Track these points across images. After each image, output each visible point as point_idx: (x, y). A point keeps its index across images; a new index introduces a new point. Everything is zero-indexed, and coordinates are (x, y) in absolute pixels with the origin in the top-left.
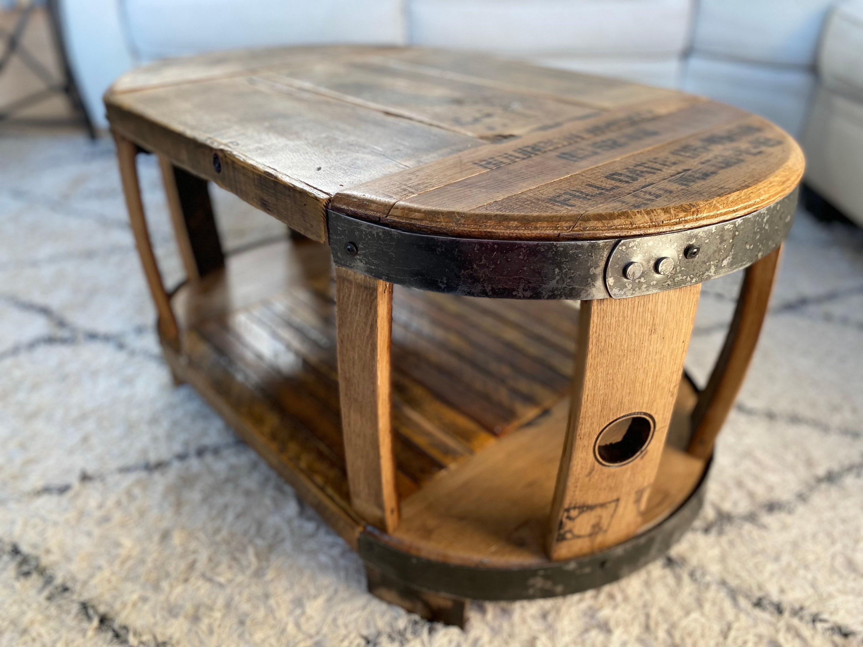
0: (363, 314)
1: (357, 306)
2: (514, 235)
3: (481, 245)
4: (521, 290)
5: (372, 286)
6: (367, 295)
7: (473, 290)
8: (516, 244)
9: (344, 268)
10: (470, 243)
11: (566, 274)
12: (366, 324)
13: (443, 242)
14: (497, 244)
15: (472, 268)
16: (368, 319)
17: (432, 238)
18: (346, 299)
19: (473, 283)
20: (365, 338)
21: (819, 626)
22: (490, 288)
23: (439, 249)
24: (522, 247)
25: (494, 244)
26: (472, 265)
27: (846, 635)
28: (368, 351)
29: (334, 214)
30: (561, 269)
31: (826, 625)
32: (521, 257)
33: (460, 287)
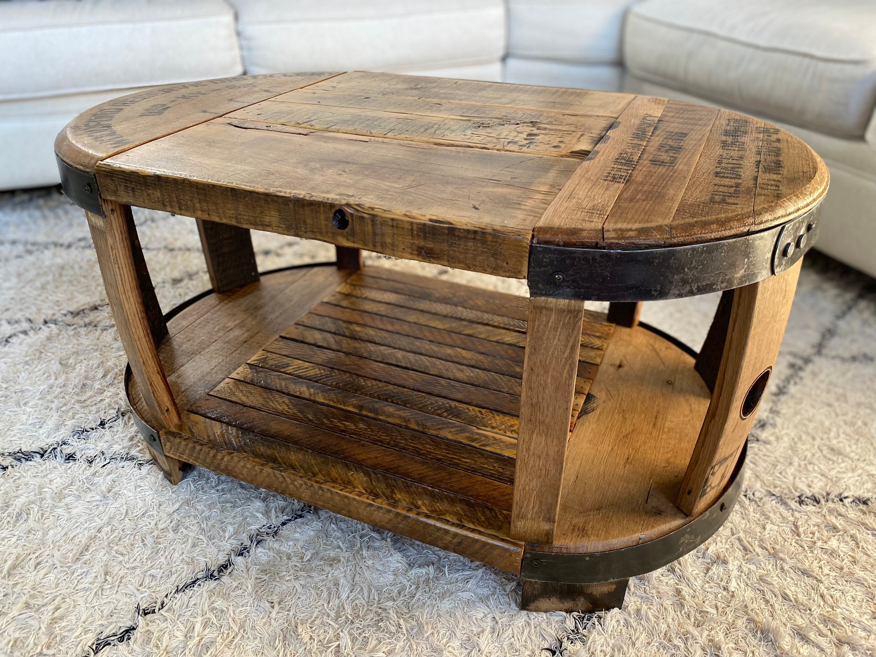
0: (563, 337)
1: (557, 331)
2: (718, 236)
3: (693, 250)
4: (719, 283)
5: (577, 308)
6: (570, 318)
7: (682, 292)
8: (720, 244)
9: (543, 298)
10: (684, 250)
11: (751, 262)
12: (566, 346)
13: (661, 253)
14: (707, 246)
15: (684, 271)
16: (569, 341)
17: (652, 252)
18: (542, 327)
19: (683, 285)
20: (564, 360)
21: (846, 501)
22: (696, 287)
23: (657, 261)
24: (724, 245)
25: (704, 247)
26: (684, 269)
27: (865, 503)
28: (566, 371)
29: (541, 247)
30: (748, 259)
31: (850, 500)
32: (723, 254)
33: (672, 292)
